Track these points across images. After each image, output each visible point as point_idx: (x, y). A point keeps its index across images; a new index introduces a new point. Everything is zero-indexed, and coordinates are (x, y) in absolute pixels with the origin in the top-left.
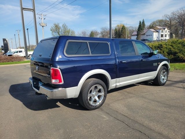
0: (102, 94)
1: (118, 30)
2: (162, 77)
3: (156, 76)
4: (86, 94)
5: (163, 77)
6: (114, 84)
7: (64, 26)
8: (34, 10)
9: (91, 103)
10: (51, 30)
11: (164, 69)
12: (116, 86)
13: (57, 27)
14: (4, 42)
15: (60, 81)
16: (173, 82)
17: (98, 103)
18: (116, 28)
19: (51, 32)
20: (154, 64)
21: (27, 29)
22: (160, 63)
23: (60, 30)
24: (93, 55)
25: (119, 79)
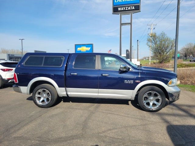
7: (162, 35)
8: (131, 24)
11: (152, 90)
20: (125, 81)
24: (45, 66)
25: (68, 89)
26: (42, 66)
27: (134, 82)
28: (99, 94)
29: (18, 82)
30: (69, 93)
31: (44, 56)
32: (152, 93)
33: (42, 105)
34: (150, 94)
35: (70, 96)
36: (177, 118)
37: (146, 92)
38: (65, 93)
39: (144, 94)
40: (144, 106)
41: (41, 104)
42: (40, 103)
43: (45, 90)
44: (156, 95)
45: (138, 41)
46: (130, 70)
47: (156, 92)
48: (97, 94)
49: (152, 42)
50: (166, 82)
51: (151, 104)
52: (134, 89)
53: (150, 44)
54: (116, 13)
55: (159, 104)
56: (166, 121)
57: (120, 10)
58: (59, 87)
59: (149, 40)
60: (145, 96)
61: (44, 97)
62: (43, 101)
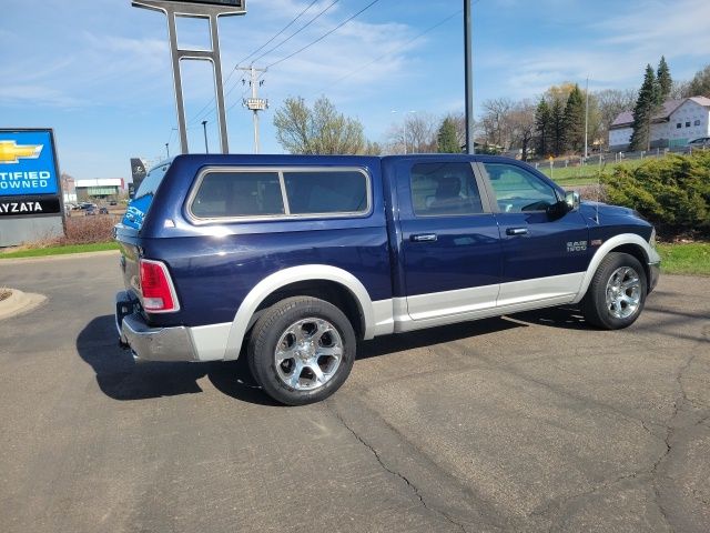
0: (336, 351)
1: (550, 108)
2: (616, 295)
3: (584, 290)
4: (268, 348)
5: (624, 297)
6: (388, 317)
7: (323, 106)
8: (214, 56)
9: (292, 380)
10: (277, 125)
11: (624, 264)
12: (396, 324)
13: (297, 109)
14: (134, 171)
15: (168, 304)
16: (677, 317)
17: (319, 384)
18: (543, 102)
19: (276, 129)
20: (569, 244)
21: (204, 123)
22: (603, 241)
23: (308, 123)
24: (296, 216)
27: (589, 245)
28: (500, 303)
30: (404, 318)
37: (612, 272)
38: (391, 320)
40: (609, 314)
42: (299, 386)
43: (316, 320)
44: (627, 278)
48: (493, 304)
52: (584, 268)
58: (374, 298)
59: (281, 124)
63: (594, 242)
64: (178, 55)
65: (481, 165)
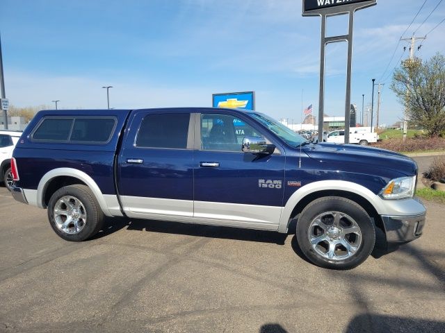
8: (349, 37)
24: (73, 142)
25: (124, 198)
26: (69, 140)
27: (285, 184)
28: (197, 215)
29: (18, 179)
31: (74, 118)
32: (335, 216)
33: (68, 235)
34: (328, 220)
35: (129, 215)
36: (400, 294)
37: (318, 214)
38: (118, 208)
39: (312, 219)
40: (312, 250)
41: (66, 230)
42: (64, 230)
43: (75, 198)
44: (345, 223)
45: (373, 80)
46: (276, 151)
47: (346, 215)
48: (191, 214)
49: (406, 82)
50: (377, 188)
51: (332, 247)
52: (283, 204)
53: (401, 86)
54: (312, 12)
55: (354, 249)
56: (360, 301)
57: (322, 4)
58: (103, 192)
59: (399, 78)
60: (315, 224)
61: (73, 215)
62: (71, 226)
63: (291, 183)
64: (325, 41)
65: (199, 115)
